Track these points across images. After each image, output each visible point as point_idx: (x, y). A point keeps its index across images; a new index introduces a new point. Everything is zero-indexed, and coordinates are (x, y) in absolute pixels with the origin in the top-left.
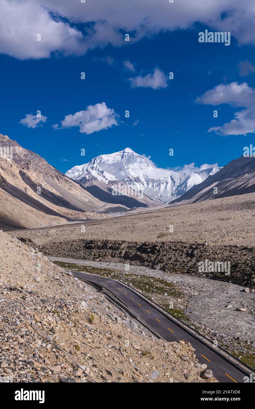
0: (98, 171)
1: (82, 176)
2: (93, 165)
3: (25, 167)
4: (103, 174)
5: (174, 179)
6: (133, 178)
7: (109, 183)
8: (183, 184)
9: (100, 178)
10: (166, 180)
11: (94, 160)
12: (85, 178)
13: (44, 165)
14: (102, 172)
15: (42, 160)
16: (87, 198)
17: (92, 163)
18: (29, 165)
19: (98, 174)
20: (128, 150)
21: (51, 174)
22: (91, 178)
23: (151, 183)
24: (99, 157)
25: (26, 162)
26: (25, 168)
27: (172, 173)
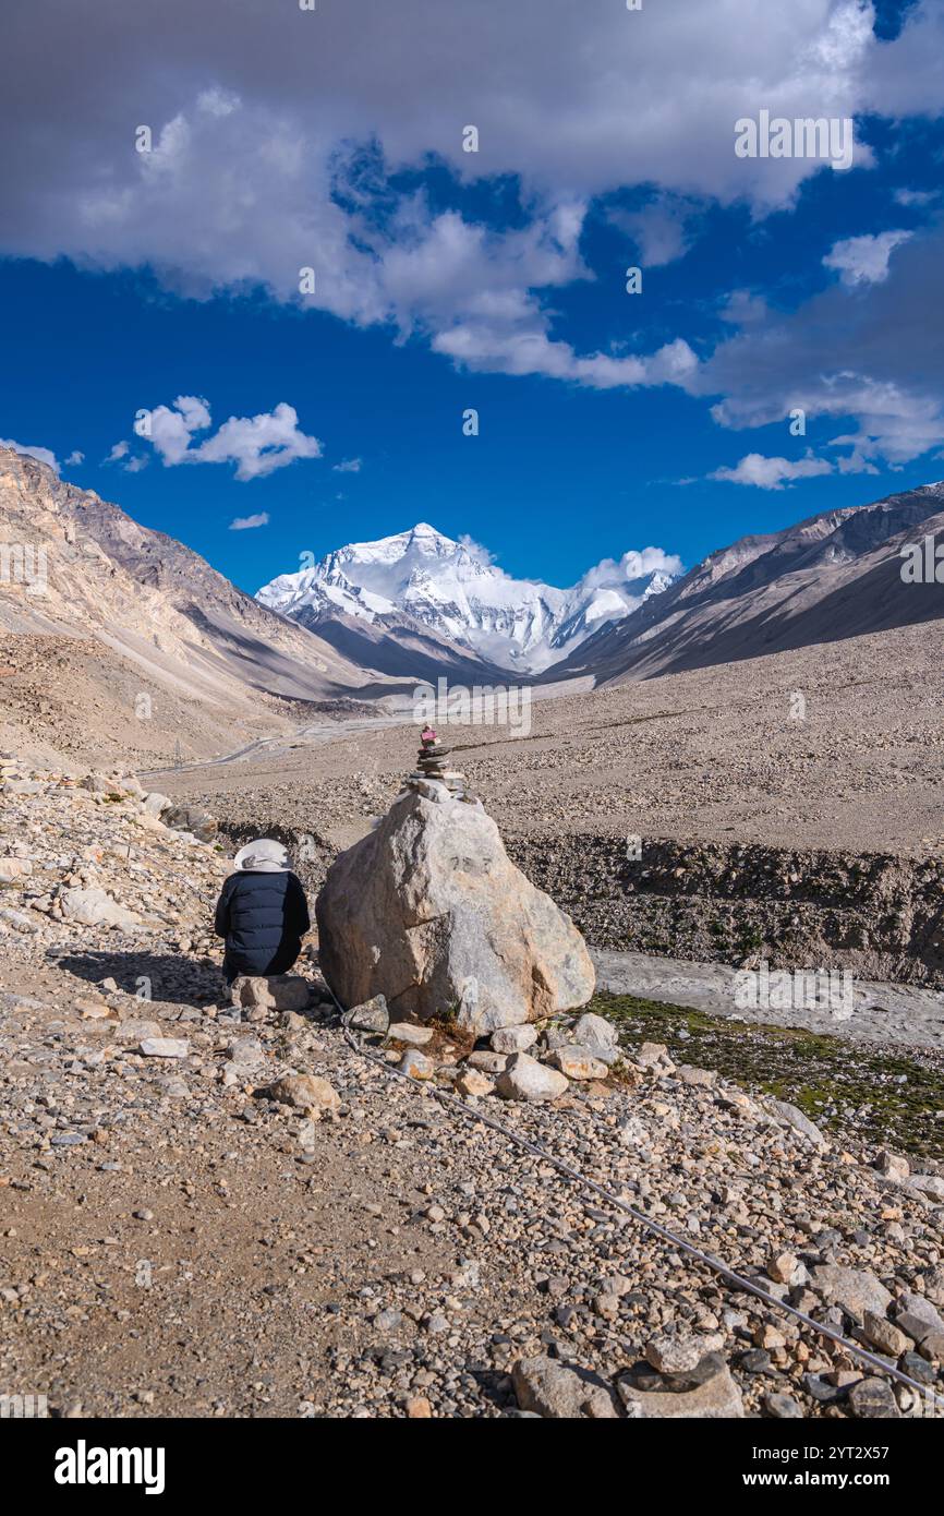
0: (345, 588)
1: (302, 602)
2: (330, 571)
3: (149, 577)
4: (359, 596)
5: (550, 606)
6: (439, 605)
7: (376, 620)
8: (574, 618)
9: (351, 607)
10: (527, 609)
11: (333, 559)
12: (310, 607)
13: (200, 571)
14: (357, 591)
15: (195, 558)
16: (324, 663)
17: (327, 566)
18: (160, 573)
19: (345, 595)
20: (424, 531)
21: (220, 598)
22: (326, 606)
23: (488, 618)
24: (345, 549)
25: (151, 565)
26: (148, 582)
27: (545, 591)
